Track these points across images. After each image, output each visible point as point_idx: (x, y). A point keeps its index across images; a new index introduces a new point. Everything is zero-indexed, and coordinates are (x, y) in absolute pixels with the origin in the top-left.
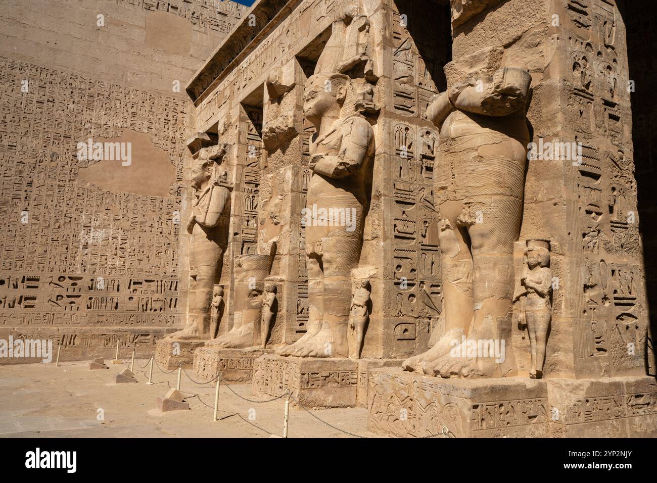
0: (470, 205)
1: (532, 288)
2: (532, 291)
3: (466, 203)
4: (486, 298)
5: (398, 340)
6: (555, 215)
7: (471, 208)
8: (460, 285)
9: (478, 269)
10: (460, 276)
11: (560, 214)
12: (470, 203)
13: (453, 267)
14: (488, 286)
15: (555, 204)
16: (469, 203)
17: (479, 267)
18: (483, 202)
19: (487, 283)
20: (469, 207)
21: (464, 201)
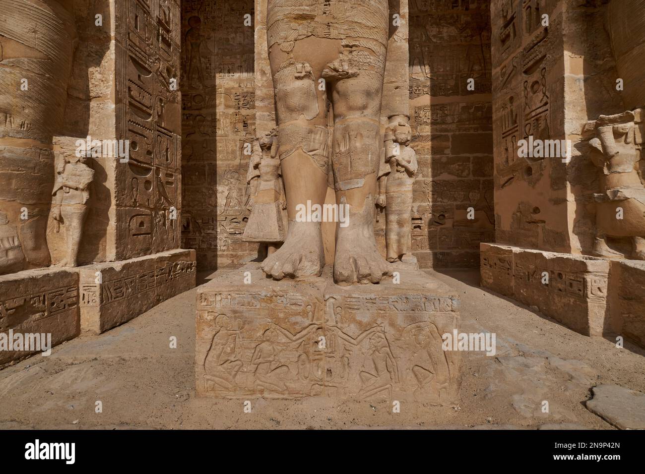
0: (354, 48)
1: (403, 166)
2: (403, 169)
3: (347, 46)
4: (368, 174)
5: (134, 235)
6: (397, 98)
7: (354, 53)
8: (316, 157)
9: (359, 137)
10: (317, 146)
11: (403, 98)
12: (354, 45)
13: (309, 133)
14: (371, 159)
15: (397, 88)
16: (351, 47)
17: (361, 134)
18: (373, 49)
19: (370, 156)
20: (351, 52)
21: (344, 42)
